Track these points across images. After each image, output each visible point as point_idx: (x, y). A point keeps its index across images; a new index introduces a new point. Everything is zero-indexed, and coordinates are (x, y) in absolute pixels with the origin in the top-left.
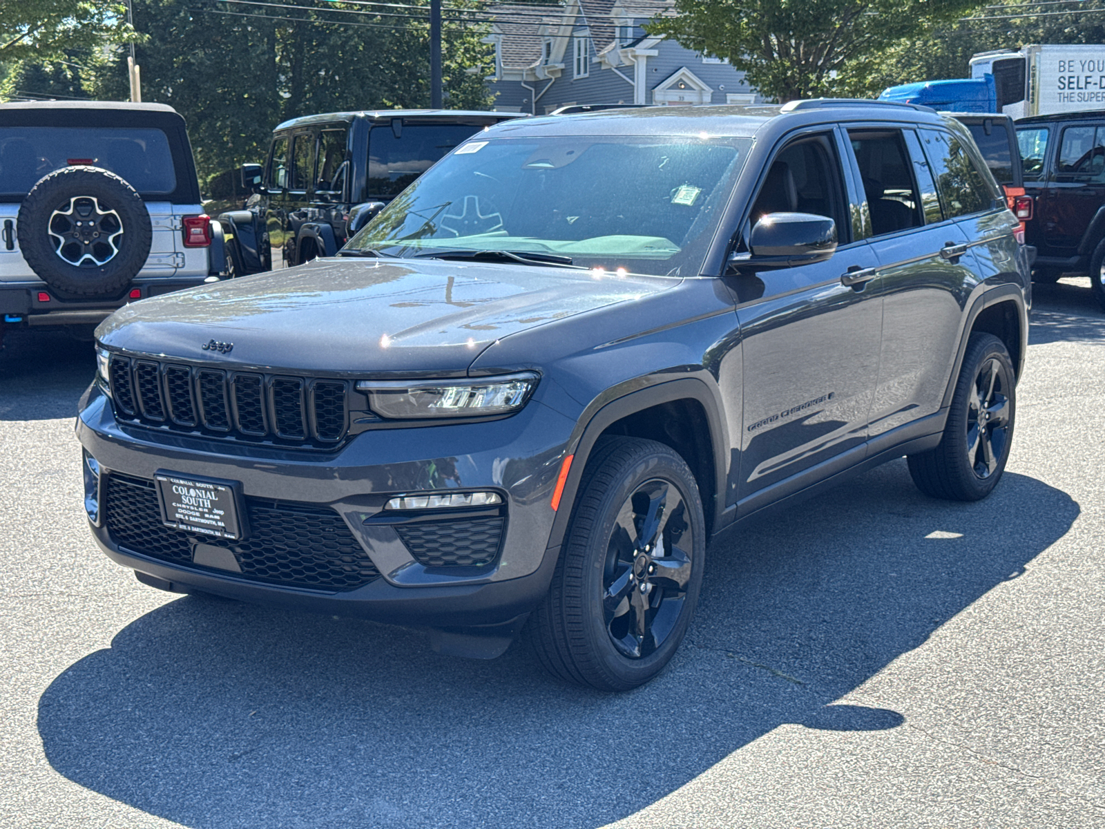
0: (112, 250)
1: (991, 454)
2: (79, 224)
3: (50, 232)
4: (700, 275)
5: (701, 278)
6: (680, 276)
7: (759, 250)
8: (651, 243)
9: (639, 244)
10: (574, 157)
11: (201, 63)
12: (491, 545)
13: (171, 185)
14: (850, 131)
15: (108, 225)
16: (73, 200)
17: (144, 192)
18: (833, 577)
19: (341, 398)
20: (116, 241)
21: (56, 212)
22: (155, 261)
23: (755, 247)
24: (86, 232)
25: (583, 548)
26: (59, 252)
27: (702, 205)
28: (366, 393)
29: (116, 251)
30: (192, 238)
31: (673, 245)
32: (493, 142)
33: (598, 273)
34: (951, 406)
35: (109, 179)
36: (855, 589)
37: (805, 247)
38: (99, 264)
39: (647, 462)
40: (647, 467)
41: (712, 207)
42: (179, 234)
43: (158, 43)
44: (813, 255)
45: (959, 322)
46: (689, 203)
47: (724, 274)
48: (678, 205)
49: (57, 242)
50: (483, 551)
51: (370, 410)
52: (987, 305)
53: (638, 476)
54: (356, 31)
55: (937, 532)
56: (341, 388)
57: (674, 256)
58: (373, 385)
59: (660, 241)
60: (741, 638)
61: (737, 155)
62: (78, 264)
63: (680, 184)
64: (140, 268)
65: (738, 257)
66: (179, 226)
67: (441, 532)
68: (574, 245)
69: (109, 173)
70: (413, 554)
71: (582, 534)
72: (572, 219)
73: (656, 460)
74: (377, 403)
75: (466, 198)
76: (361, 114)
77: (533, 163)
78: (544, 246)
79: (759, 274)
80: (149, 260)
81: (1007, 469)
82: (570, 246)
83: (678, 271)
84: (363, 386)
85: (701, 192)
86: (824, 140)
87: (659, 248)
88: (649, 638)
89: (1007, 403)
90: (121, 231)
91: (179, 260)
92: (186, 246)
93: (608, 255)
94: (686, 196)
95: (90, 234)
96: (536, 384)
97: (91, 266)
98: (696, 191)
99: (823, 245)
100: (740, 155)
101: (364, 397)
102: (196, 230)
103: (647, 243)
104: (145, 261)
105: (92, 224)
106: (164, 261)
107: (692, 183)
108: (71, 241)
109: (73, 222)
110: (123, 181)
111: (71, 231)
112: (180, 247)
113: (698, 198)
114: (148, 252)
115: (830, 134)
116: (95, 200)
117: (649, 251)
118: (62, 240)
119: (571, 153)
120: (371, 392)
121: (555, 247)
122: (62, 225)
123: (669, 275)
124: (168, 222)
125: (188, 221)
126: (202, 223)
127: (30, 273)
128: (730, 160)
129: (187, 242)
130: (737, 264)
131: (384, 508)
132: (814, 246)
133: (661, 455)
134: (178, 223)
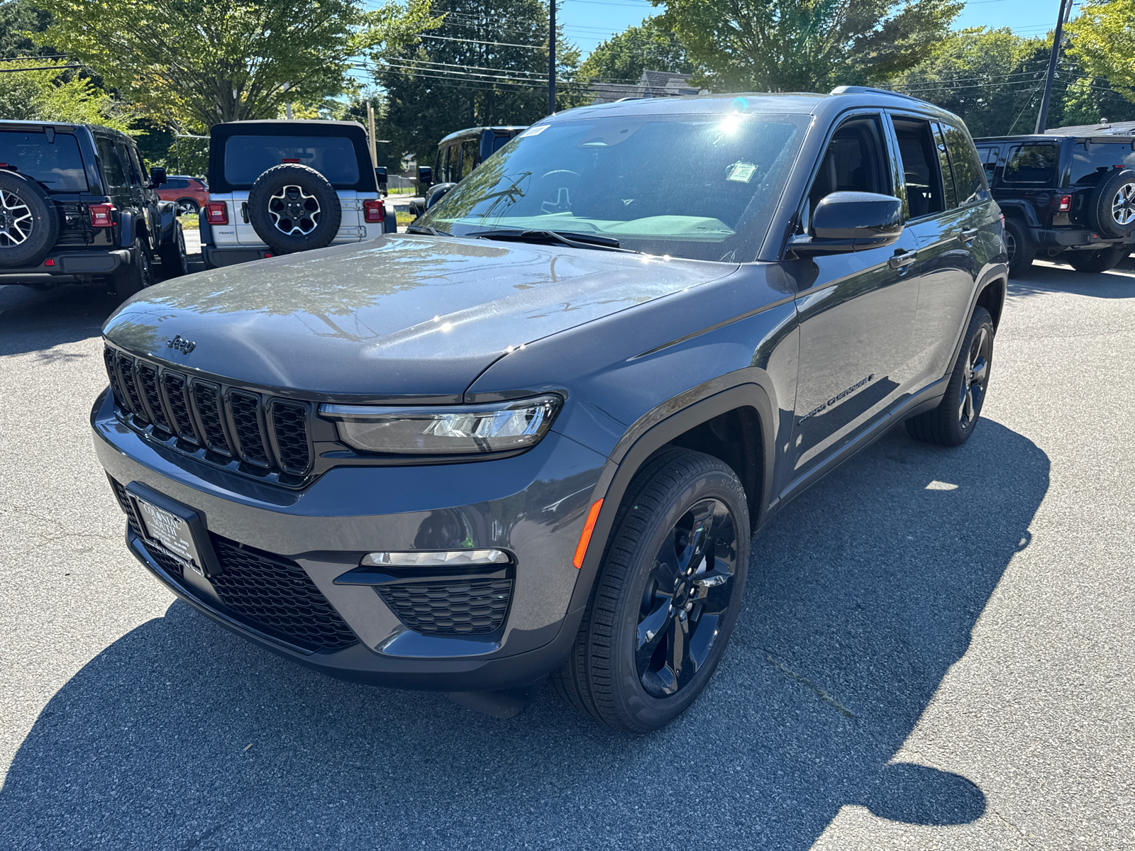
0: (313, 224)
1: (971, 407)
2: (290, 205)
3: (270, 211)
4: (759, 260)
5: (758, 263)
6: (735, 262)
7: (821, 232)
8: (702, 223)
9: (690, 224)
10: (627, 136)
11: (432, 116)
12: (496, 612)
13: (357, 179)
14: (894, 117)
15: (310, 205)
16: (285, 188)
17: (334, 183)
18: (855, 540)
19: (301, 424)
20: (315, 217)
21: (273, 197)
22: (346, 232)
23: (817, 230)
24: (295, 211)
25: (613, 601)
26: (276, 225)
27: (759, 182)
28: (334, 420)
29: (316, 225)
30: (371, 217)
31: (725, 226)
32: (554, 125)
33: (646, 259)
34: (953, 373)
35: (310, 174)
36: (880, 558)
37: (867, 230)
38: (304, 233)
39: (693, 486)
40: (693, 492)
41: (770, 185)
42: (362, 213)
43: (408, 104)
44: (875, 239)
45: (969, 299)
46: (746, 180)
47: (782, 259)
48: (734, 183)
49: (275, 218)
50: (486, 618)
51: (340, 441)
52: (988, 283)
53: (683, 504)
54: (519, 97)
55: (934, 482)
56: (301, 411)
57: (728, 239)
58: (344, 411)
59: (712, 221)
60: (778, 630)
61: (795, 132)
62: (290, 234)
63: (735, 161)
64: (333, 237)
65: (798, 240)
66: (361, 208)
67: (431, 595)
68: (622, 226)
69: (310, 168)
70: (401, 617)
71: (613, 585)
72: (627, 202)
73: (704, 480)
74: (350, 432)
75: (560, 190)
76: (488, 128)
77: (588, 142)
78: (593, 226)
79: (817, 260)
80: (339, 231)
81: (981, 415)
82: (619, 226)
83: (733, 255)
84: (329, 411)
85: (758, 170)
86: (871, 123)
87: (712, 230)
88: (687, 664)
89: (986, 364)
90: (319, 211)
91: (362, 232)
92: (367, 222)
93: (658, 237)
94: (742, 173)
95: (298, 212)
96: (558, 408)
97: (299, 235)
98: (753, 168)
99: (889, 228)
100: (798, 132)
101: (330, 425)
102: (374, 211)
103: (698, 224)
104: (336, 233)
105: (298, 205)
106: (352, 232)
107: (747, 160)
108: (285, 217)
109: (285, 204)
110: (320, 175)
111: (284, 210)
112: (363, 223)
113: (755, 175)
114: (339, 226)
115: (877, 118)
116: (300, 188)
117: (702, 232)
118: (279, 217)
119: (625, 131)
120: (341, 419)
121: (605, 227)
122: (278, 206)
123: (723, 261)
124: (354, 205)
125: (369, 204)
126: (377, 206)
127: (259, 239)
128: (788, 137)
129: (368, 218)
130: (797, 247)
131: (360, 564)
132: (878, 229)
133: (709, 473)
134: (360, 205)
